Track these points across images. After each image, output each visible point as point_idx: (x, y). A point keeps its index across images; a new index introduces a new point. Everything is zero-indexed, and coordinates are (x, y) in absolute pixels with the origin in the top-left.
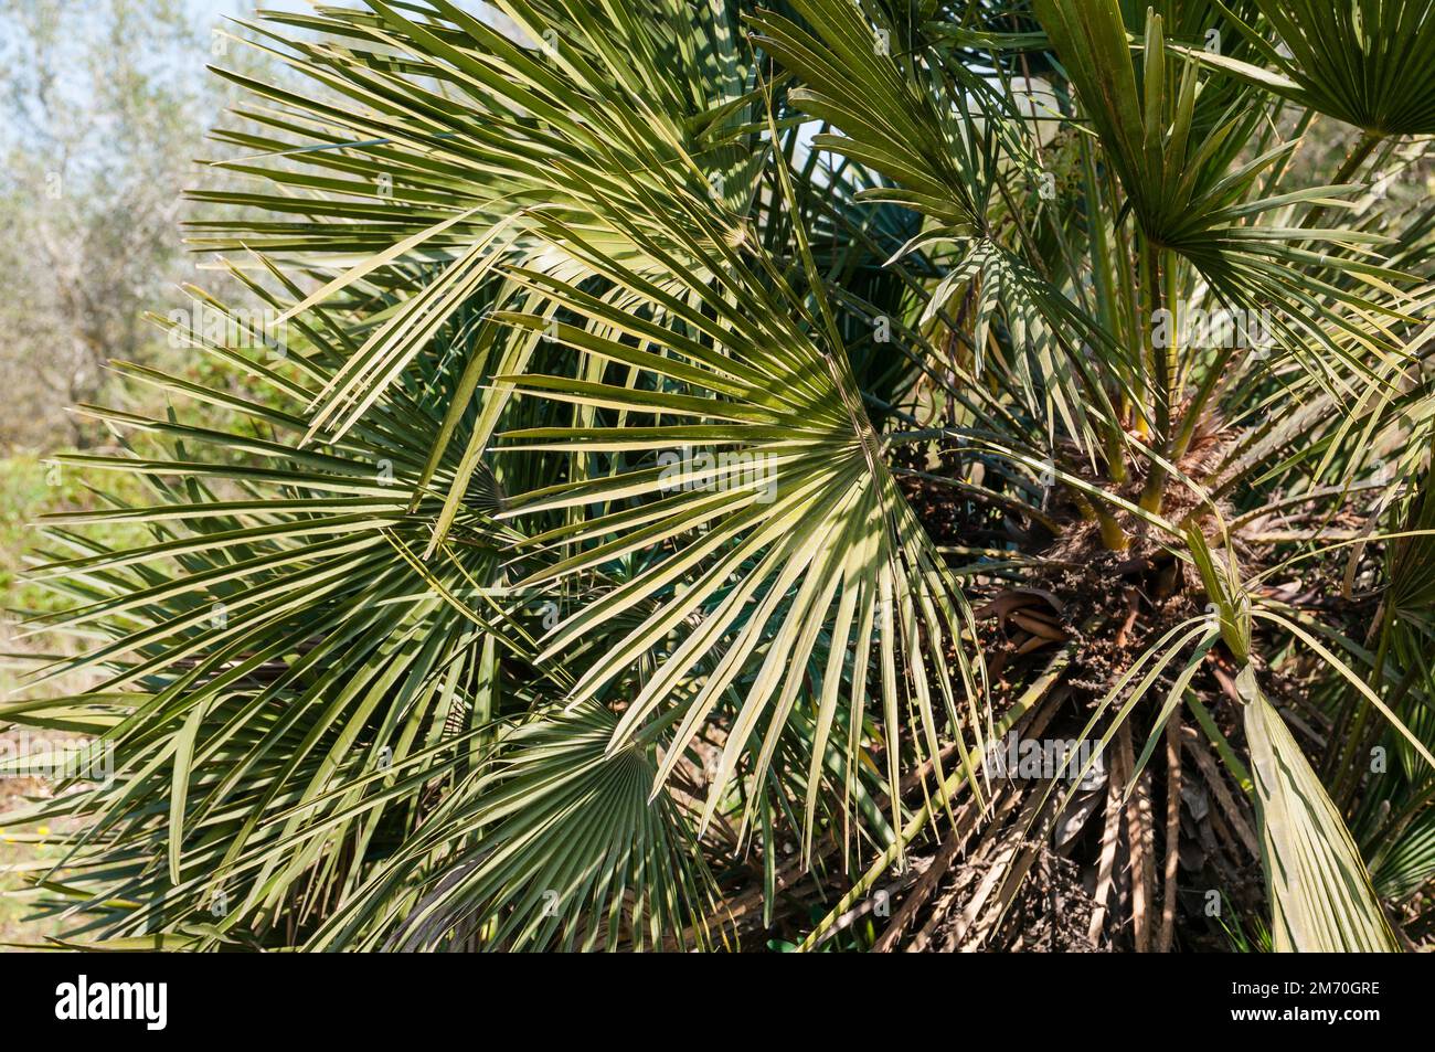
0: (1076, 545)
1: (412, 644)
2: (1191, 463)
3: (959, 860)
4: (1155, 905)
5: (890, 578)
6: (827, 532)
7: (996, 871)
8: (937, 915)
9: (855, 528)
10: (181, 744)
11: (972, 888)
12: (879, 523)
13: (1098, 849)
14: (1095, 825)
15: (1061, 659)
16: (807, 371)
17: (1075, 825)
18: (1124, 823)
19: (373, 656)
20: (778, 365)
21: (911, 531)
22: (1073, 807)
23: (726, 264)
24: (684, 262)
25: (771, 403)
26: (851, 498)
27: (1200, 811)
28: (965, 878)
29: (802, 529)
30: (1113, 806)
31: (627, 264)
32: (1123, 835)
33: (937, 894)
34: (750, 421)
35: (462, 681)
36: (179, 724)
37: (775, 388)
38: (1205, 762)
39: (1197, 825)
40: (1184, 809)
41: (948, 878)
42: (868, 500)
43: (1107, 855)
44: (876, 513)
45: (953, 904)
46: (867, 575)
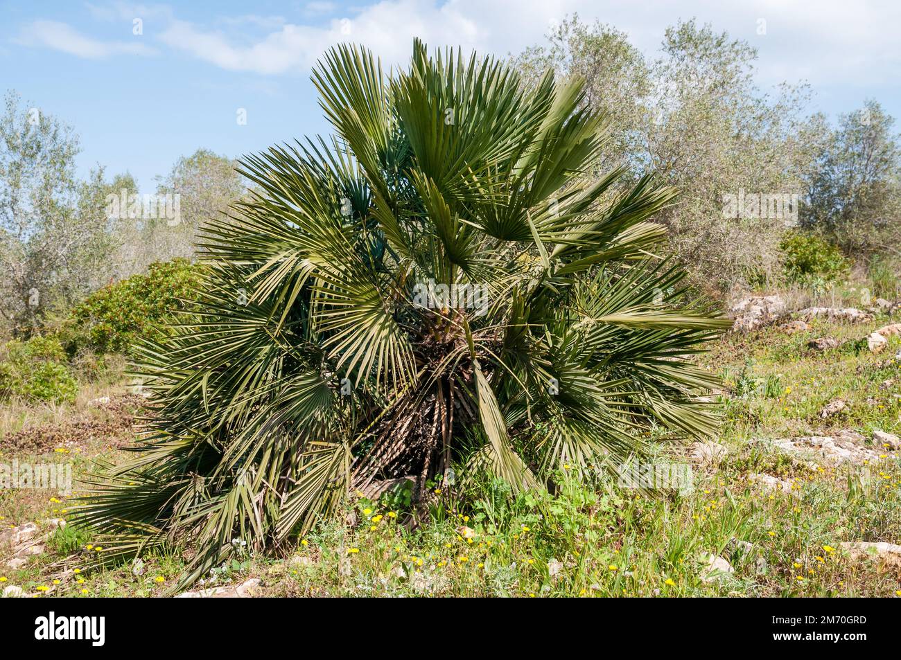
0: (428, 340)
1: (261, 360)
2: (457, 320)
3: (398, 420)
4: (447, 429)
5: (392, 338)
6: (377, 327)
7: (408, 422)
8: (392, 435)
9: (383, 328)
10: (204, 383)
11: (401, 428)
12: (389, 326)
13: (434, 416)
14: (433, 410)
15: (426, 367)
16: (371, 290)
17: (427, 411)
18: (440, 409)
19: (251, 363)
20: (366, 288)
21: (396, 328)
22: (427, 406)
23: (349, 265)
24: (336, 264)
25: (364, 297)
26: (382, 320)
27: (459, 406)
28: (399, 425)
29: (372, 326)
30: (437, 405)
31: (320, 265)
32: (440, 412)
33: (392, 430)
34: (361, 300)
35: (274, 370)
36: (201, 378)
37: (365, 293)
38: (460, 395)
39: (458, 410)
40: (454, 406)
41: (395, 425)
42: (386, 320)
43: (436, 417)
44: (388, 323)
45: (396, 432)
46: (387, 337)
